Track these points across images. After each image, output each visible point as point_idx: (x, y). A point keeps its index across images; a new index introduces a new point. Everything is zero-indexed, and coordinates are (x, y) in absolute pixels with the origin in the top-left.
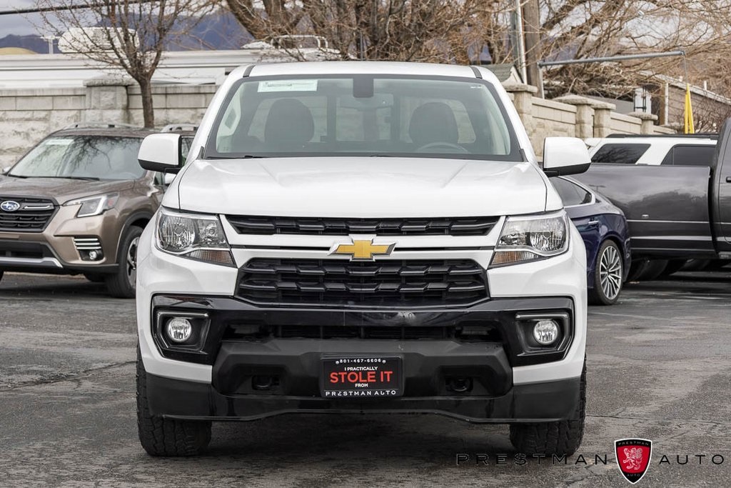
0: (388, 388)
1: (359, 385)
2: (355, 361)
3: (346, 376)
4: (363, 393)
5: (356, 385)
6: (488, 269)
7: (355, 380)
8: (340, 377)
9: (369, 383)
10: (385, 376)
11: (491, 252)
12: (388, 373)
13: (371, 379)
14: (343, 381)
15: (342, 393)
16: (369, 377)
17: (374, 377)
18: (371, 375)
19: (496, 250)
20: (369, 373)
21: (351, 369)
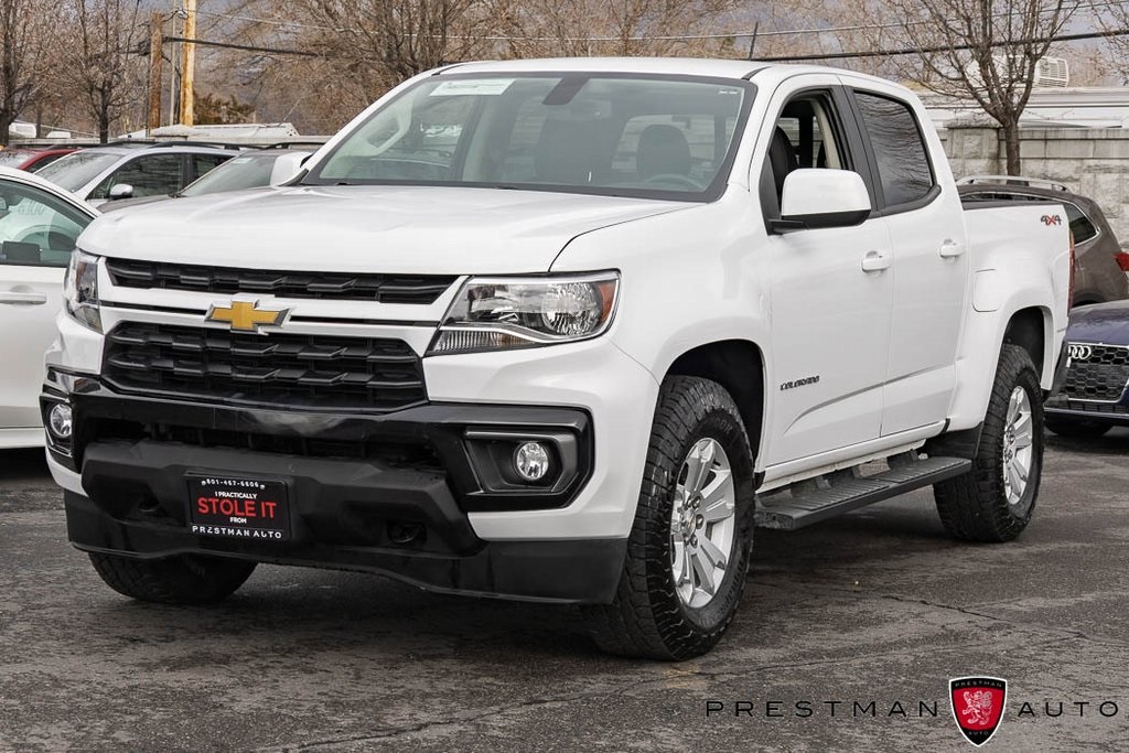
0: (271, 528)
1: (236, 520)
2: (225, 482)
3: (218, 504)
4: (239, 532)
5: (232, 519)
6: (425, 356)
7: (230, 512)
8: (210, 504)
9: (248, 518)
10: (267, 508)
11: (433, 329)
12: (271, 505)
13: (250, 511)
14: (215, 512)
15: (213, 530)
16: (247, 509)
17: (253, 509)
18: (249, 505)
19: (442, 328)
20: (246, 502)
21: (223, 494)
